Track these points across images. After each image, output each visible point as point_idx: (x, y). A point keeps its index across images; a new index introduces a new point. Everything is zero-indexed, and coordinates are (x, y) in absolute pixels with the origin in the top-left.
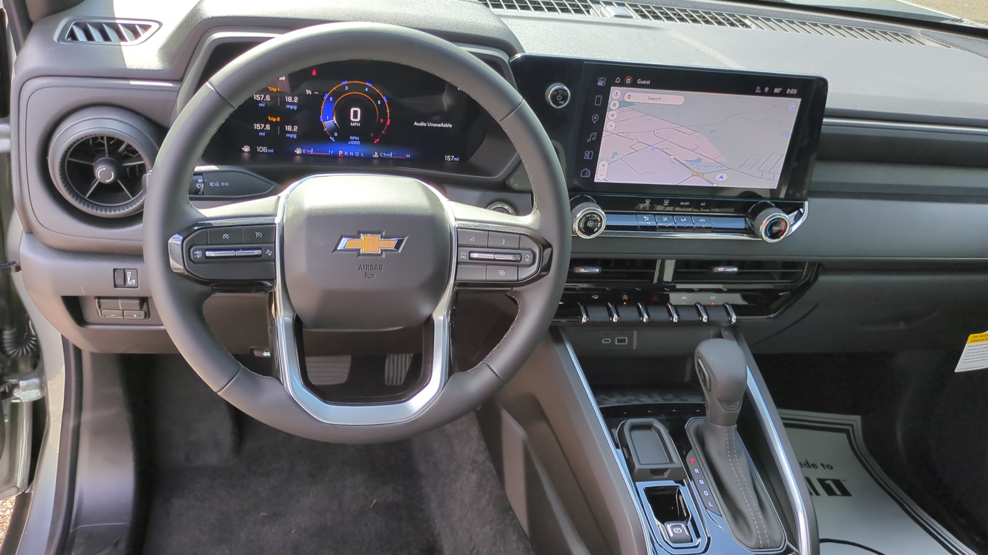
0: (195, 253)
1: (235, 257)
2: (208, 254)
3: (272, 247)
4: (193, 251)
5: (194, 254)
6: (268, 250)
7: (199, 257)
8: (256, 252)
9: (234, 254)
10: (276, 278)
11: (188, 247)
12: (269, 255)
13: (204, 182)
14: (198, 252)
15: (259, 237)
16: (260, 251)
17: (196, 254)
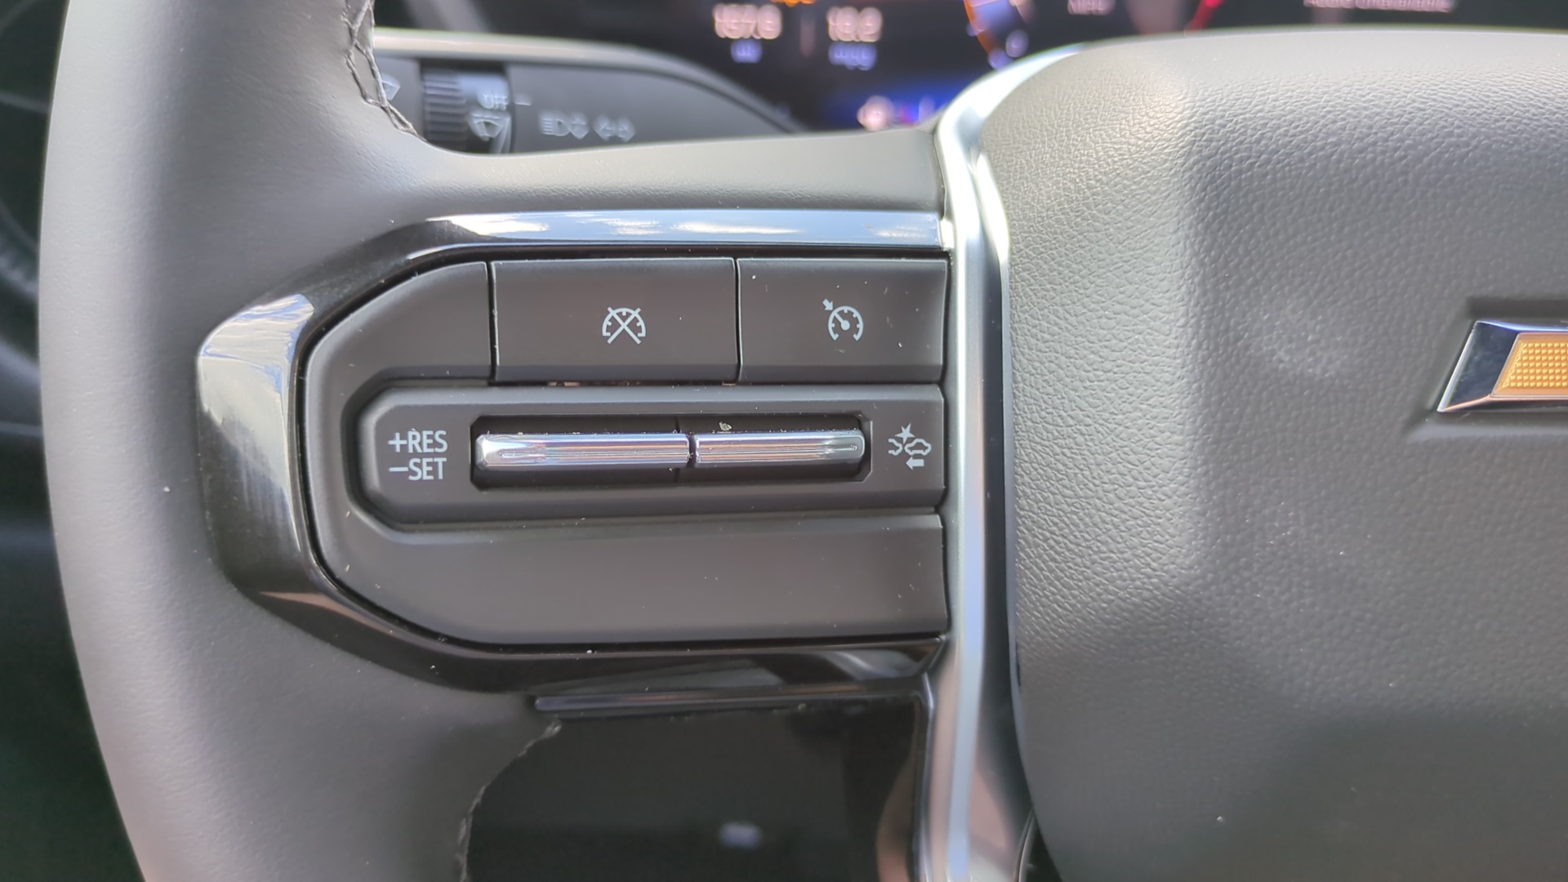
0: (397, 442)
1: (690, 474)
2: (493, 448)
3: (929, 405)
4: (386, 429)
5: (389, 457)
6: (906, 433)
7: (423, 474)
8: (824, 444)
9: (680, 456)
10: (948, 624)
11: (343, 397)
12: (912, 463)
13: (511, 109)
14: (416, 440)
15: (847, 336)
16: (855, 435)
17: (404, 456)
